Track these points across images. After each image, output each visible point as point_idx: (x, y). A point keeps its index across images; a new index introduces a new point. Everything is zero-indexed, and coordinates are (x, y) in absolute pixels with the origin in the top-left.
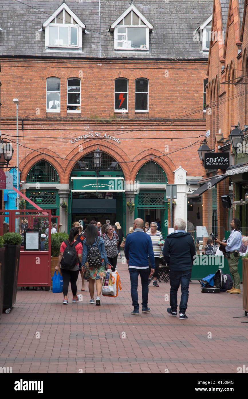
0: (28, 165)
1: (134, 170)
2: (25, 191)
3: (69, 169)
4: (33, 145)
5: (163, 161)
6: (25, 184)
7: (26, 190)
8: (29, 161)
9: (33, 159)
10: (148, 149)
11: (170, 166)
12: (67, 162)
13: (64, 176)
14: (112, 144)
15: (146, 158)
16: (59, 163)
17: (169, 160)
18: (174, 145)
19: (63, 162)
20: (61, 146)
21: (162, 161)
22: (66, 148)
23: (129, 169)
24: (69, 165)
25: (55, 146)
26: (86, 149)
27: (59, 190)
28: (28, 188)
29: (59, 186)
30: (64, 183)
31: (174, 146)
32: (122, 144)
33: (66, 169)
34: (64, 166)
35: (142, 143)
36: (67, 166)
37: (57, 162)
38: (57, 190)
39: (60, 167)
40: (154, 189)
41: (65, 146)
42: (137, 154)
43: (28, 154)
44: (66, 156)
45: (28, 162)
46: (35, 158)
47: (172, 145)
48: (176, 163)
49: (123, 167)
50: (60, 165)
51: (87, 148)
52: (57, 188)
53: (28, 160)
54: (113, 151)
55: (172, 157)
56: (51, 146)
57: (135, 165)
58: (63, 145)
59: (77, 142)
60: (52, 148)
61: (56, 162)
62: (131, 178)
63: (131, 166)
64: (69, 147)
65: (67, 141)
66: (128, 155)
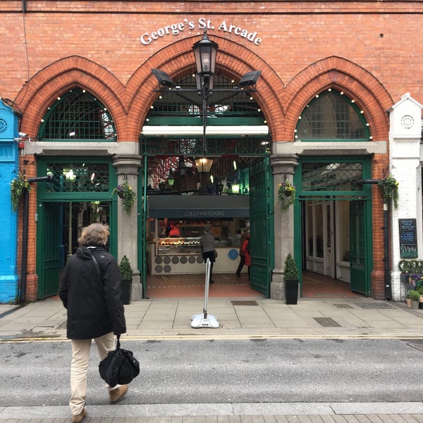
0: (40, 97)
1: (291, 107)
2: (32, 160)
3: (138, 107)
4: (51, 49)
5: (361, 87)
6: (33, 143)
7: (36, 155)
8: (41, 87)
9: (51, 83)
10: (325, 57)
11: (379, 98)
12: (131, 90)
13: (125, 123)
14: (239, 47)
15: (321, 78)
16: (112, 92)
17: (377, 83)
18: (388, 46)
19: (123, 90)
20: (117, 52)
21: (358, 84)
22: (129, 56)
23: (280, 104)
24: (138, 97)
25: (103, 52)
26: (179, 59)
27: (116, 157)
28: (39, 152)
29: (115, 147)
30: (127, 139)
31: (387, 48)
32: (262, 46)
33: (129, 108)
34: (126, 99)
35: (310, 43)
36: (133, 99)
37: (109, 89)
38: (112, 158)
39: (117, 101)
40: (341, 153)
41: (129, 53)
42: (299, 70)
43: (38, 69)
44: (130, 76)
45: (38, 90)
46: (56, 80)
47: (383, 48)
48: (393, 88)
49: (266, 100)
50: (116, 96)
51: (179, 56)
52: (111, 152)
53: (38, 84)
54: (242, 64)
55: (382, 76)
56: (93, 52)
57: (295, 96)
58: (123, 49)
59: (156, 43)
60: (95, 56)
61: (107, 91)
62: (286, 127)
63: (286, 98)
64: (138, 53)
65: (133, 39)
66: (278, 73)
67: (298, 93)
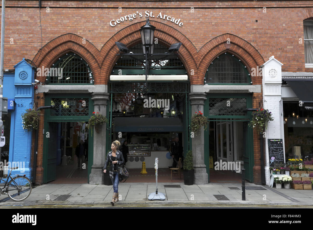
0: (48, 58)
1: (202, 64)
2: (42, 96)
3: (107, 63)
4: (56, 29)
5: (244, 52)
6: (43, 86)
7: (44, 93)
8: (49, 52)
9: (55, 50)
10: (222, 34)
11: (256, 58)
12: (104, 54)
13: (99, 74)
14: (170, 27)
15: (220, 46)
16: (92, 55)
17: (254, 49)
18: (261, 27)
19: (99, 53)
20: (95, 31)
21: (243, 51)
22: (103, 33)
23: (195, 62)
24: (108, 57)
25: (87, 31)
26: (133, 35)
27: (93, 94)
28: (47, 91)
29: (93, 88)
30: (100, 83)
31: (260, 29)
32: (184, 27)
33: (102, 64)
34: (101, 59)
35: (213, 25)
36: (104, 59)
37: (90, 53)
38: (91, 95)
39: (94, 60)
40: (233, 92)
41: (102, 31)
42: (206, 42)
43: (47, 42)
44: (103, 45)
45: (47, 54)
46: (58, 48)
47: (257, 29)
48: (264, 53)
49: (187, 59)
50: (94, 57)
51: (133, 33)
52: (90, 91)
53: (47, 50)
54: (171, 38)
55: (257, 45)
56: (81, 31)
57: (204, 57)
58: (99, 29)
59: (119, 25)
60: (82, 33)
62: (198, 76)
63: (199, 58)
64: (108, 31)
65: (105, 23)
66: (194, 43)
67: (206, 55)
